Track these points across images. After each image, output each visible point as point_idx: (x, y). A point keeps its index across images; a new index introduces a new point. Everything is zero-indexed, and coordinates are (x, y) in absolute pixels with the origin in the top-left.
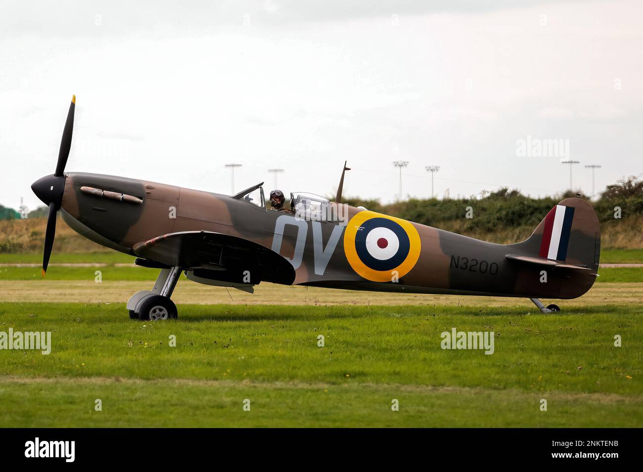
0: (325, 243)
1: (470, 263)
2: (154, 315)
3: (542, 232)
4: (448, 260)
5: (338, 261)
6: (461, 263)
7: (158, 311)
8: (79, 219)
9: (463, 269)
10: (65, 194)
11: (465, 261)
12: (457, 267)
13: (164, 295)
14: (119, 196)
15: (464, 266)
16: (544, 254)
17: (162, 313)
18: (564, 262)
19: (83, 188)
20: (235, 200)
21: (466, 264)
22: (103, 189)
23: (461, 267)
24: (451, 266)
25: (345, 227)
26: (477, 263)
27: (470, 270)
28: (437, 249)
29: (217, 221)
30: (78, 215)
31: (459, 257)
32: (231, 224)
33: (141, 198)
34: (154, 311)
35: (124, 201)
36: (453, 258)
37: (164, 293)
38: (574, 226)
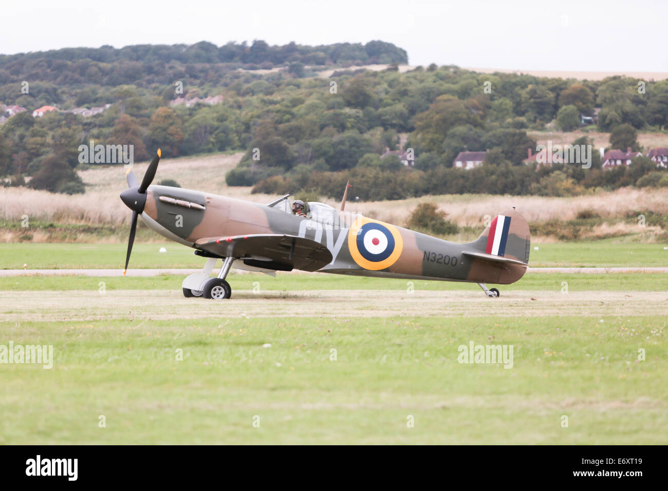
0: (335, 241)
1: (438, 257)
2: (215, 292)
3: (487, 235)
4: (423, 255)
5: (345, 255)
6: (431, 257)
7: (217, 290)
8: (157, 221)
9: (433, 261)
10: (147, 202)
11: (434, 255)
12: (428, 259)
13: (222, 278)
14: (189, 204)
15: (433, 259)
16: (489, 251)
17: (221, 291)
18: (503, 256)
19: (162, 198)
20: (270, 208)
21: (434, 257)
22: (176, 198)
23: (431, 260)
24: (424, 259)
25: (349, 230)
26: (442, 257)
27: (437, 262)
28: (413, 245)
29: (258, 224)
30: (156, 218)
31: (429, 253)
32: (268, 226)
33: (203, 206)
34: (215, 290)
35: (192, 208)
36: (425, 253)
37: (221, 276)
38: (511, 230)
